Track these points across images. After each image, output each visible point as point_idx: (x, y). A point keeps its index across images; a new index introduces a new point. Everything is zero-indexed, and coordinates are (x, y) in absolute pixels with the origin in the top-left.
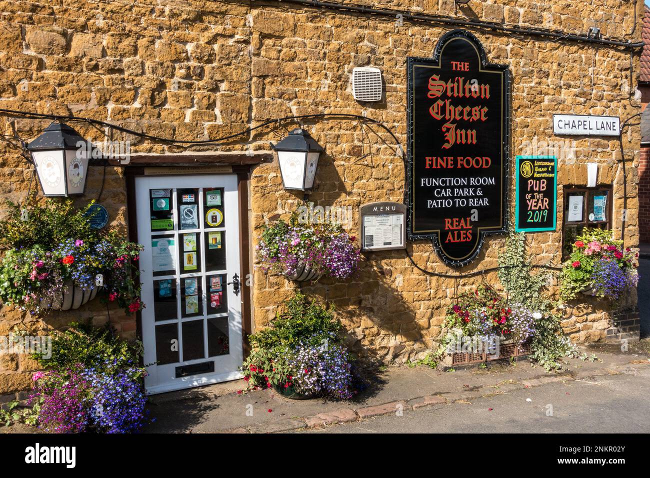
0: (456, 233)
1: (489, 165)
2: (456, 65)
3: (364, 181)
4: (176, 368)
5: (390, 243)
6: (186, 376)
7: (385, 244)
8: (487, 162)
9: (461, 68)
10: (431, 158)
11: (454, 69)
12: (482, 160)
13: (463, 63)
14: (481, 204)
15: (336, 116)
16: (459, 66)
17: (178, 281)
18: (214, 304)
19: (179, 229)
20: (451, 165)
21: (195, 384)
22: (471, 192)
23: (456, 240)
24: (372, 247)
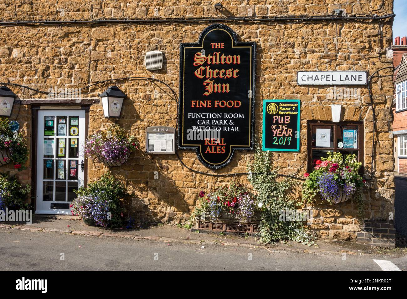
0: (213, 147)
1: (240, 105)
2: (215, 45)
3: (152, 114)
4: (51, 204)
5: (165, 150)
6: (55, 208)
7: (162, 150)
8: (238, 104)
9: (218, 47)
10: (195, 101)
11: (213, 47)
12: (234, 102)
13: (219, 44)
14: (232, 130)
15: (136, 79)
16: (216, 45)
17: (55, 161)
18: (72, 175)
19: (57, 135)
20: (210, 105)
21: (58, 213)
22: (225, 122)
23: (213, 152)
24: (153, 152)
